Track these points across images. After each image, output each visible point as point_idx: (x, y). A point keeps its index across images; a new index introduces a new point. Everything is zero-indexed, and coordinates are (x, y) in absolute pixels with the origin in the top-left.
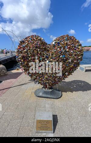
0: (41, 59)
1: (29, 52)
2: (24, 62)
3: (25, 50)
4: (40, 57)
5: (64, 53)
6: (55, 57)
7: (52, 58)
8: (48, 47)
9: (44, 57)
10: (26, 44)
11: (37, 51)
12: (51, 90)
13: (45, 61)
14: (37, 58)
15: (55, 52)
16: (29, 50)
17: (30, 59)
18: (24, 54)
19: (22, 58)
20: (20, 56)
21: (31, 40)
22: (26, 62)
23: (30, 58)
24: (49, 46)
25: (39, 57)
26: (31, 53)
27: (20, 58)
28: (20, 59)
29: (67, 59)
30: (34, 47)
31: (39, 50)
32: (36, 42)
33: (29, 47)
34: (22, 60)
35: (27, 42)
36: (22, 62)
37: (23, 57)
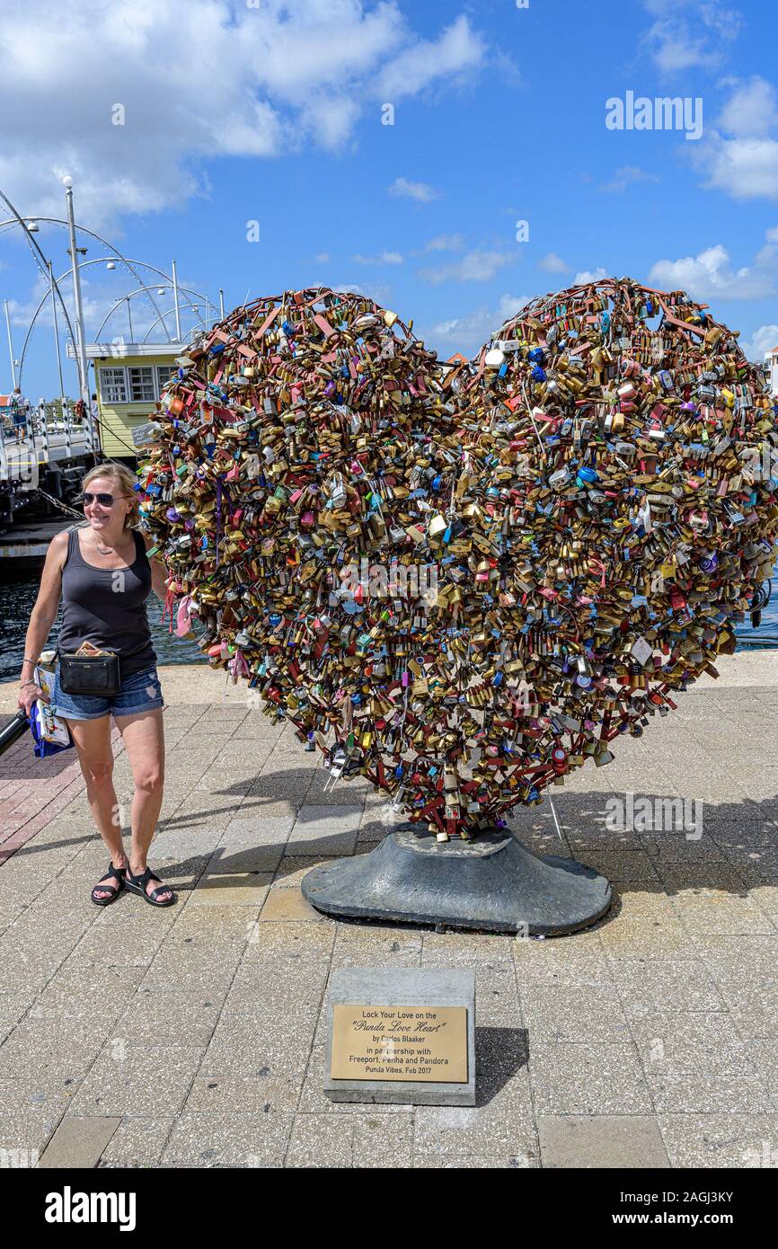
0: (376, 500)
1: (272, 444)
2: (216, 536)
3: (235, 429)
4: (372, 484)
5: (584, 444)
6: (506, 484)
7: (478, 494)
8: (448, 393)
9: (403, 482)
10: (248, 372)
11: (344, 428)
12: (482, 848)
13: (414, 521)
14: (338, 491)
15: (504, 435)
16: (272, 429)
17: (273, 502)
18: (223, 461)
19: (206, 499)
20: (184, 476)
21: (291, 334)
22: (237, 535)
23: (280, 492)
24: (455, 384)
25: (363, 488)
26: (283, 453)
27: (180, 500)
28: (179, 509)
29: (619, 500)
30: (317, 398)
31: (356, 421)
32: (331, 357)
33: (274, 399)
34: (202, 520)
35: (250, 354)
36: (195, 533)
37: (215, 489)
